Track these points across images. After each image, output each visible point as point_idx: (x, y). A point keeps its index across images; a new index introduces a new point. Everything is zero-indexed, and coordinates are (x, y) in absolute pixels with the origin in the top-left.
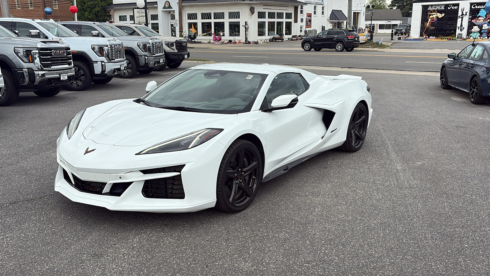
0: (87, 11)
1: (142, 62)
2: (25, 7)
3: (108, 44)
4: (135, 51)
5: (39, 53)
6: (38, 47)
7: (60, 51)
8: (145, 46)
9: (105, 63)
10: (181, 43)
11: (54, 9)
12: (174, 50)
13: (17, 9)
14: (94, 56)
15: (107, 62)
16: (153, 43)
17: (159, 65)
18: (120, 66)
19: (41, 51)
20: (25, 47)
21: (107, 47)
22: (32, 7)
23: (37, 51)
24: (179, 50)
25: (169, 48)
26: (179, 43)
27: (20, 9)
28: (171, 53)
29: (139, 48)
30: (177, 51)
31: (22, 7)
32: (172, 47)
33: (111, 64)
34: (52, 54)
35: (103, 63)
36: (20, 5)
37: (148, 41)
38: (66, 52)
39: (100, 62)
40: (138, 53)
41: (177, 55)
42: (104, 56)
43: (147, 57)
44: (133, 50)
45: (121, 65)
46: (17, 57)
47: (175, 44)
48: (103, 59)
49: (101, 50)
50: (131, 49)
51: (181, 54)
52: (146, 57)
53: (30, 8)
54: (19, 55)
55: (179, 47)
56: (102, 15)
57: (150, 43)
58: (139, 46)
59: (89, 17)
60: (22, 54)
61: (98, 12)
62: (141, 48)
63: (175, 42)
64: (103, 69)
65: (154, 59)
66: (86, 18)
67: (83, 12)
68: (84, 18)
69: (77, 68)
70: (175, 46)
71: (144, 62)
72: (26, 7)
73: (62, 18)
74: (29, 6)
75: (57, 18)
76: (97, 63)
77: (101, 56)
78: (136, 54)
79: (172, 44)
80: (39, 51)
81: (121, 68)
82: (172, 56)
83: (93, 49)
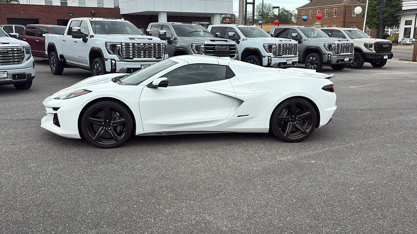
0: (375, 17)
1: (326, 59)
2: (330, 15)
3: (276, 43)
4: (321, 50)
5: (205, 47)
6: (206, 43)
7: (223, 47)
8: (330, 46)
9: (271, 57)
10: (382, 45)
11: (353, 17)
12: (372, 51)
13: (325, 17)
14: (264, 52)
15: (274, 57)
16: (338, 44)
17: (343, 62)
18: (286, 61)
19: (206, 47)
20: (197, 43)
21: (276, 45)
22: (336, 15)
23: (204, 46)
24: (378, 51)
25: (367, 49)
26: (379, 45)
27: (327, 17)
28: (368, 53)
29: (325, 47)
30: (375, 52)
31: (328, 15)
32: (369, 48)
33: (277, 59)
34: (215, 49)
35: (270, 58)
36: (327, 14)
37: (334, 42)
38: (229, 48)
39: (268, 57)
40: (323, 52)
41: (374, 56)
42: (271, 53)
43: (331, 55)
44: (320, 49)
45: (288, 60)
46: (192, 50)
47: (373, 45)
48: (271, 54)
49: (270, 48)
50: (318, 48)
51: (380, 55)
52: (329, 56)
53: (334, 16)
54: (193, 48)
55: (378, 48)
56: (389, 20)
57: (335, 44)
58: (324, 46)
59: (376, 22)
60: (195, 48)
61: (386, 18)
62: (326, 47)
63: (374, 44)
64: (269, 62)
65: (337, 57)
66: (373, 23)
67: (373, 17)
68: (372, 24)
69: (253, 60)
70: (373, 47)
71: (327, 60)
72: (332, 15)
73: (358, 23)
74: (334, 15)
75: (353, 23)
76: (265, 57)
77: (269, 52)
78: (321, 52)
79: (371, 46)
80: (205, 46)
81: (287, 62)
82: (369, 56)
83: (264, 47)
